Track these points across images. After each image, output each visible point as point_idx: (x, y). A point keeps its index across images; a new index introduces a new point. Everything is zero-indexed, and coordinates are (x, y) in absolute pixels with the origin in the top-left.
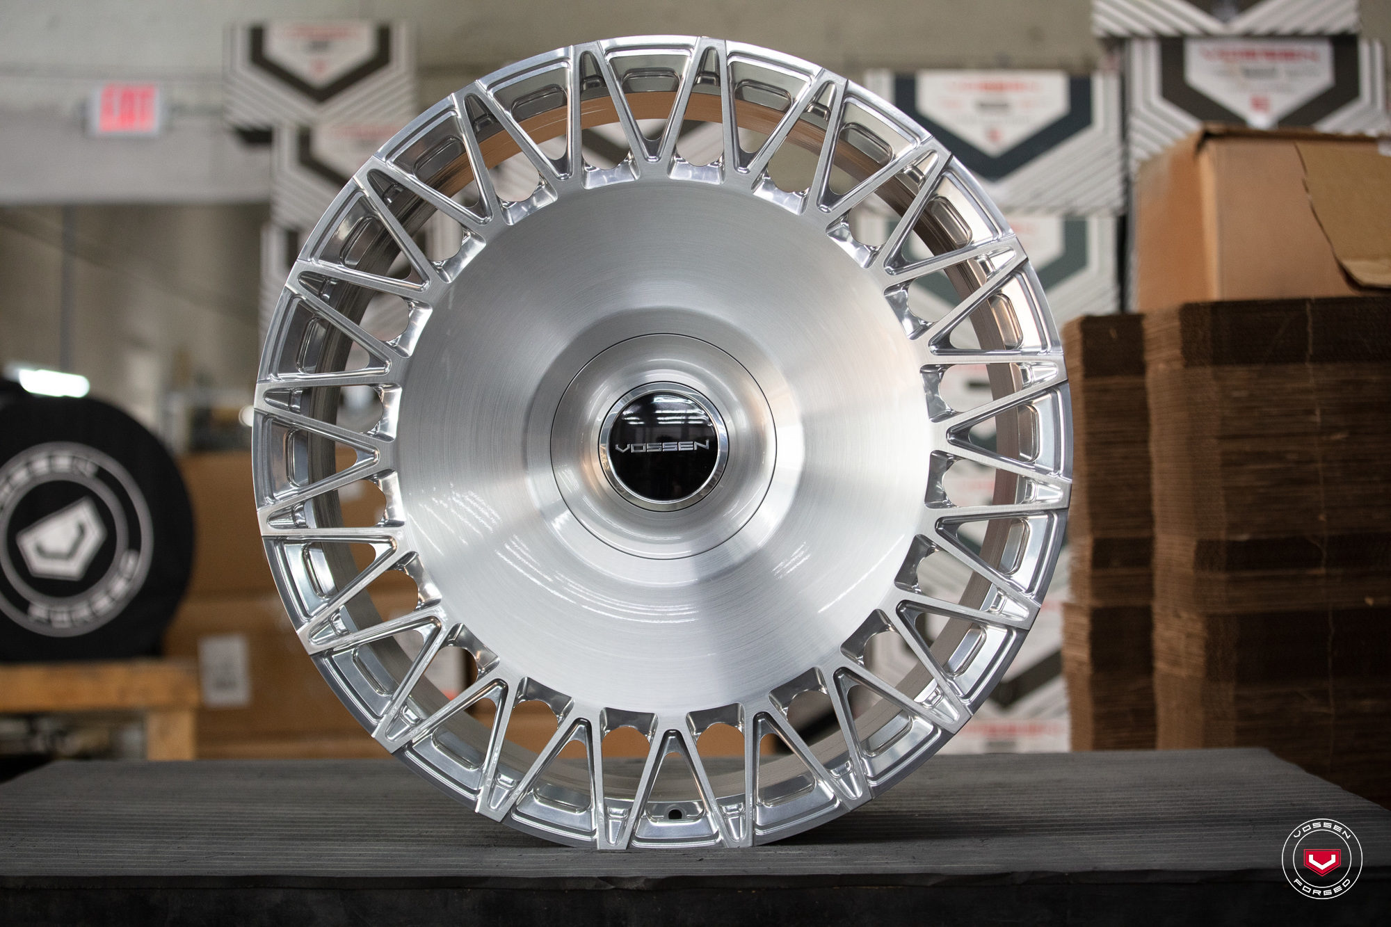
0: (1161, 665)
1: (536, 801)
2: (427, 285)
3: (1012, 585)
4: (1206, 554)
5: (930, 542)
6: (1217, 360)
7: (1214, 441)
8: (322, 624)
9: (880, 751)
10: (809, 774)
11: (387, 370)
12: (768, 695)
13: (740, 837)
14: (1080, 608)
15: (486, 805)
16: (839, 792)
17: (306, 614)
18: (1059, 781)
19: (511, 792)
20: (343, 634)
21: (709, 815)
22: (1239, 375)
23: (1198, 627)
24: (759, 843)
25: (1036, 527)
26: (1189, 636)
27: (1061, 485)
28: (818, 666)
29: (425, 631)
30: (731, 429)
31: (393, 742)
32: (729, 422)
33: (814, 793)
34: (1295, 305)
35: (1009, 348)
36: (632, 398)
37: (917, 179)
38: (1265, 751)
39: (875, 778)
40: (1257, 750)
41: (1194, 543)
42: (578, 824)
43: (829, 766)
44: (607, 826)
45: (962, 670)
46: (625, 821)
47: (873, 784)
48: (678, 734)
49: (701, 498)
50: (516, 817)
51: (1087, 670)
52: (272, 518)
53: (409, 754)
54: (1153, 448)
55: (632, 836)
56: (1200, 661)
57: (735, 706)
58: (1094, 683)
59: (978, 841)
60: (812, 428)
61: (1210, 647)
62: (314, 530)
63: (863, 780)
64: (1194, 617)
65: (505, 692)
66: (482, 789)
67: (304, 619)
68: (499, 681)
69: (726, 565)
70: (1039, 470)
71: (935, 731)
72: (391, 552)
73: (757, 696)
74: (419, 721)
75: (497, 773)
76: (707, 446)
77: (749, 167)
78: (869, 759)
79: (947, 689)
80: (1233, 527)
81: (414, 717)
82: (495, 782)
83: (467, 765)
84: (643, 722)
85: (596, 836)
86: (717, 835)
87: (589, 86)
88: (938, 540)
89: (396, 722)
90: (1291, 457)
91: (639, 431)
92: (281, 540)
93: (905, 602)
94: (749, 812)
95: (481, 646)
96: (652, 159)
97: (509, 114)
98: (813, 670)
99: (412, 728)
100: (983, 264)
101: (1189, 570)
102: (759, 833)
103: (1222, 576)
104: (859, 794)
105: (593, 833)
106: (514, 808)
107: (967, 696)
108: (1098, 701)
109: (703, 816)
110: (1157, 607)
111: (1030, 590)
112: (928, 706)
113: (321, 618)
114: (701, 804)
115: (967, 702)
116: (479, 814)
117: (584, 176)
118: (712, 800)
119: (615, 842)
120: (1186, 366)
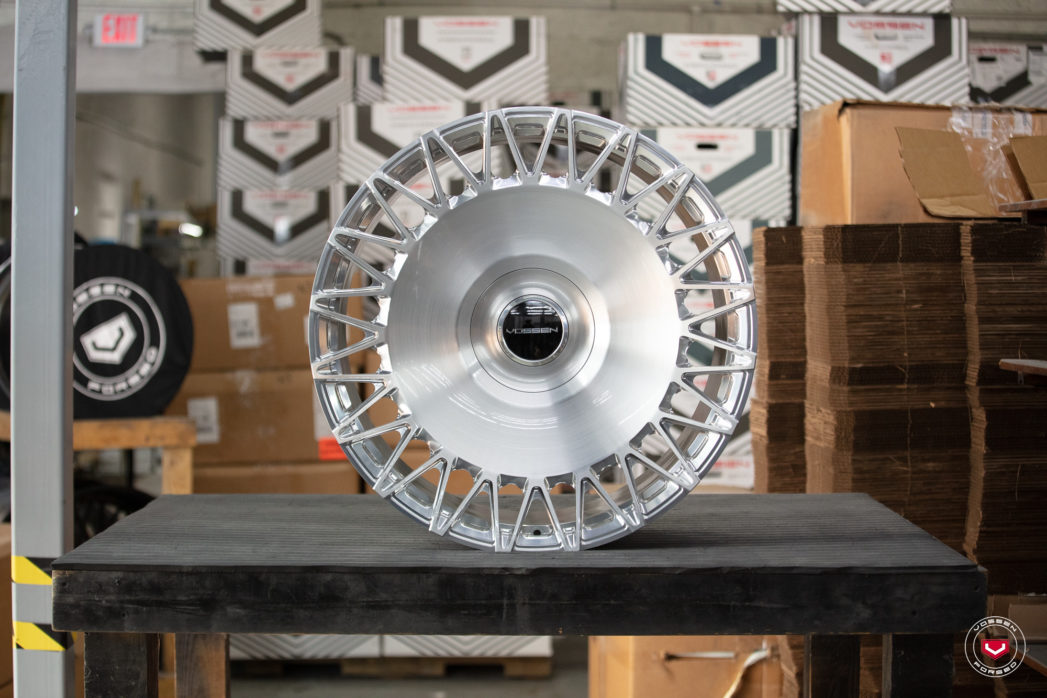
0: (809, 439)
1: (462, 525)
2: (405, 241)
3: (723, 411)
4: (836, 375)
5: (678, 385)
6: (845, 260)
7: (843, 308)
8: (345, 427)
9: (650, 499)
10: (610, 511)
11: (383, 288)
12: (589, 468)
13: (574, 546)
14: (762, 403)
15: (435, 527)
16: (627, 521)
17: (338, 422)
18: (746, 513)
19: (448, 520)
20: (358, 432)
21: (556, 533)
22: (858, 268)
23: (831, 419)
24: (583, 549)
25: (737, 379)
26: (826, 423)
27: (751, 356)
28: (616, 453)
29: (402, 431)
30: (569, 319)
31: (384, 492)
32: (568, 315)
33: (614, 522)
34: (892, 228)
35: (724, 279)
36: (515, 304)
37: (674, 187)
38: (867, 495)
39: (647, 514)
40: (861, 494)
41: (830, 368)
42: (484, 538)
43: (621, 507)
44: (500, 539)
45: (695, 456)
46: (511, 536)
47: (646, 517)
48: (540, 489)
49: (553, 359)
50: (451, 534)
51: (765, 441)
52: (319, 369)
53: (393, 499)
54: (807, 308)
55: (515, 544)
56: (832, 438)
57: (571, 474)
58: (770, 449)
59: (702, 549)
60: (614, 318)
61: (838, 430)
62: (341, 377)
63: (640, 515)
64: (829, 412)
65: (445, 465)
66: (433, 518)
67: (336, 424)
68: (442, 459)
69: (567, 395)
70: (739, 348)
71: (679, 490)
72: (384, 388)
73: (584, 468)
74: (398, 481)
75: (441, 510)
76: (556, 330)
77: (583, 178)
78: (644, 504)
79: (687, 467)
80: (853, 360)
81: (395, 478)
82: (439, 515)
83: (424, 504)
84: (520, 482)
85: (495, 544)
86: (560, 545)
87: (496, 133)
88: (683, 385)
89: (386, 481)
90: (888, 318)
91: (517, 318)
92: (324, 382)
93: (664, 419)
94: (578, 531)
95: (431, 438)
96: (530, 174)
97: (451, 149)
98: (613, 455)
99: (395, 484)
100: (710, 234)
101: (827, 384)
102: (584, 543)
103: (846, 388)
104: (638, 523)
105: (493, 543)
106: (450, 529)
107: (698, 470)
108: (771, 460)
109: (553, 533)
110: (807, 404)
111: (733, 413)
112: (676, 475)
113: (346, 424)
114: (552, 527)
115: (697, 474)
116: (431, 532)
117: (492, 182)
118: (558, 525)
119: (505, 547)
120: (827, 263)
